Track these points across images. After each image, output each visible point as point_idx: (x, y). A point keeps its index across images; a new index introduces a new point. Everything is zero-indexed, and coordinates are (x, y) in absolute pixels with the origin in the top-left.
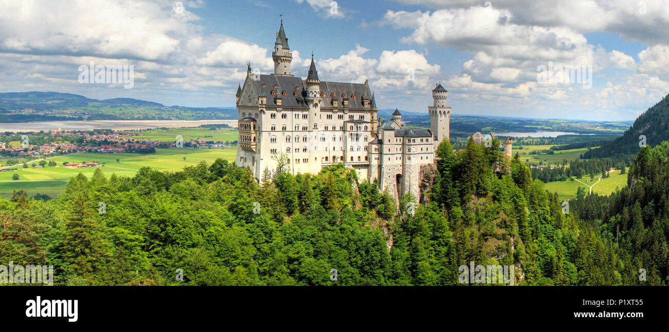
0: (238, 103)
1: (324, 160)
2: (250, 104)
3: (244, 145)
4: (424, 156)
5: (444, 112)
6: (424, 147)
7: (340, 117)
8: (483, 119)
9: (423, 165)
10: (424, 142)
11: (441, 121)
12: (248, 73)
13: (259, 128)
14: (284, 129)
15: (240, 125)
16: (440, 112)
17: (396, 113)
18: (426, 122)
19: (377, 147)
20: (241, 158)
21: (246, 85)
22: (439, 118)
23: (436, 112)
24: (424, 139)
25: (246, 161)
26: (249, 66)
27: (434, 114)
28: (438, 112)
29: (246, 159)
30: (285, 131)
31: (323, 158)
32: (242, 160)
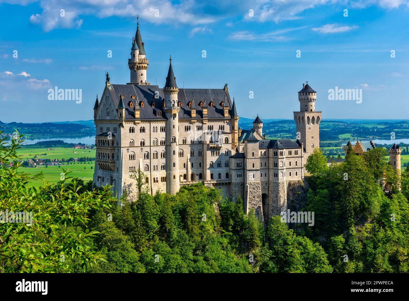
0: (95, 117)
1: (182, 178)
2: (108, 118)
3: (102, 163)
4: (293, 172)
5: (313, 118)
6: (293, 161)
7: (200, 128)
8: (340, 124)
9: (292, 183)
10: (293, 155)
11: (310, 128)
12: (106, 84)
13: (117, 144)
14: (143, 144)
15: (97, 141)
16: (308, 118)
17: (257, 121)
18: (271, 130)
19: (240, 162)
20: (99, 177)
21: (104, 97)
22: (307, 126)
23: (303, 118)
24: (293, 151)
25: (103, 181)
26: (107, 75)
27: (301, 121)
28: (306, 119)
29: (103, 178)
30: (144, 146)
31: (181, 176)
32: (100, 180)
